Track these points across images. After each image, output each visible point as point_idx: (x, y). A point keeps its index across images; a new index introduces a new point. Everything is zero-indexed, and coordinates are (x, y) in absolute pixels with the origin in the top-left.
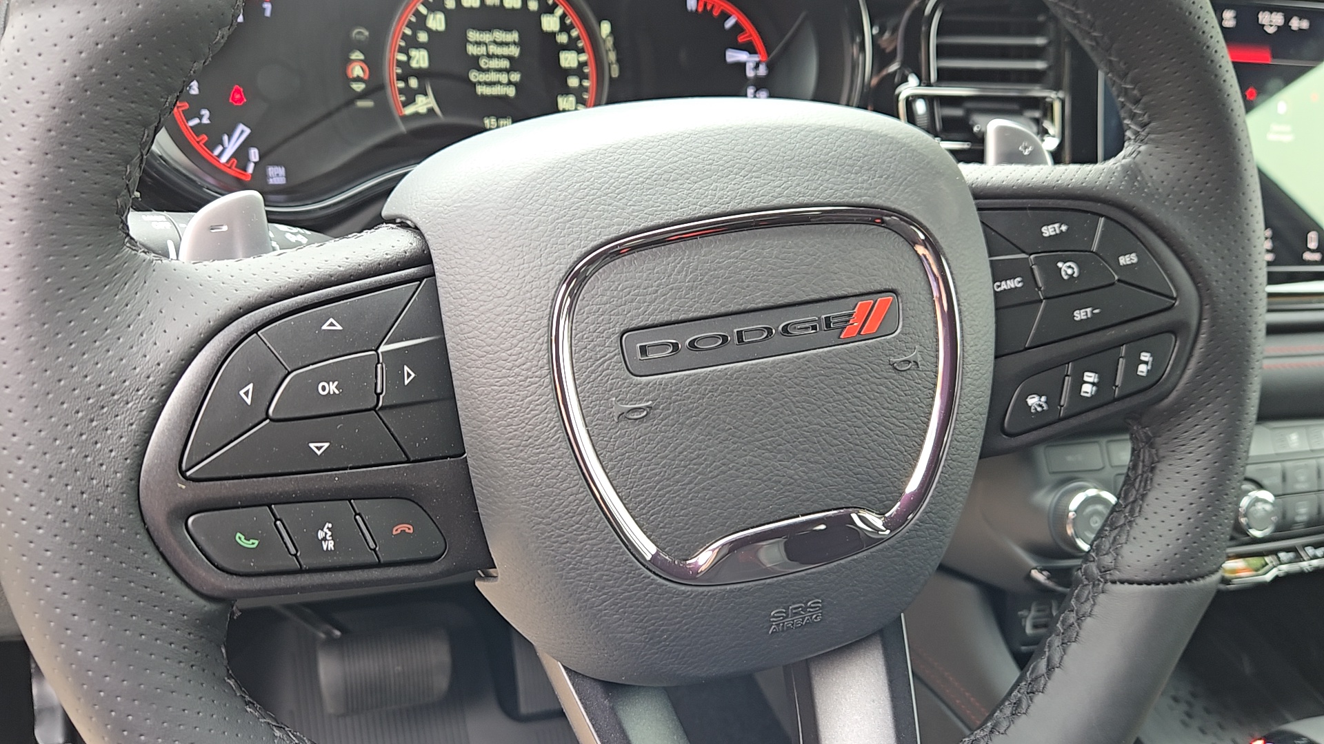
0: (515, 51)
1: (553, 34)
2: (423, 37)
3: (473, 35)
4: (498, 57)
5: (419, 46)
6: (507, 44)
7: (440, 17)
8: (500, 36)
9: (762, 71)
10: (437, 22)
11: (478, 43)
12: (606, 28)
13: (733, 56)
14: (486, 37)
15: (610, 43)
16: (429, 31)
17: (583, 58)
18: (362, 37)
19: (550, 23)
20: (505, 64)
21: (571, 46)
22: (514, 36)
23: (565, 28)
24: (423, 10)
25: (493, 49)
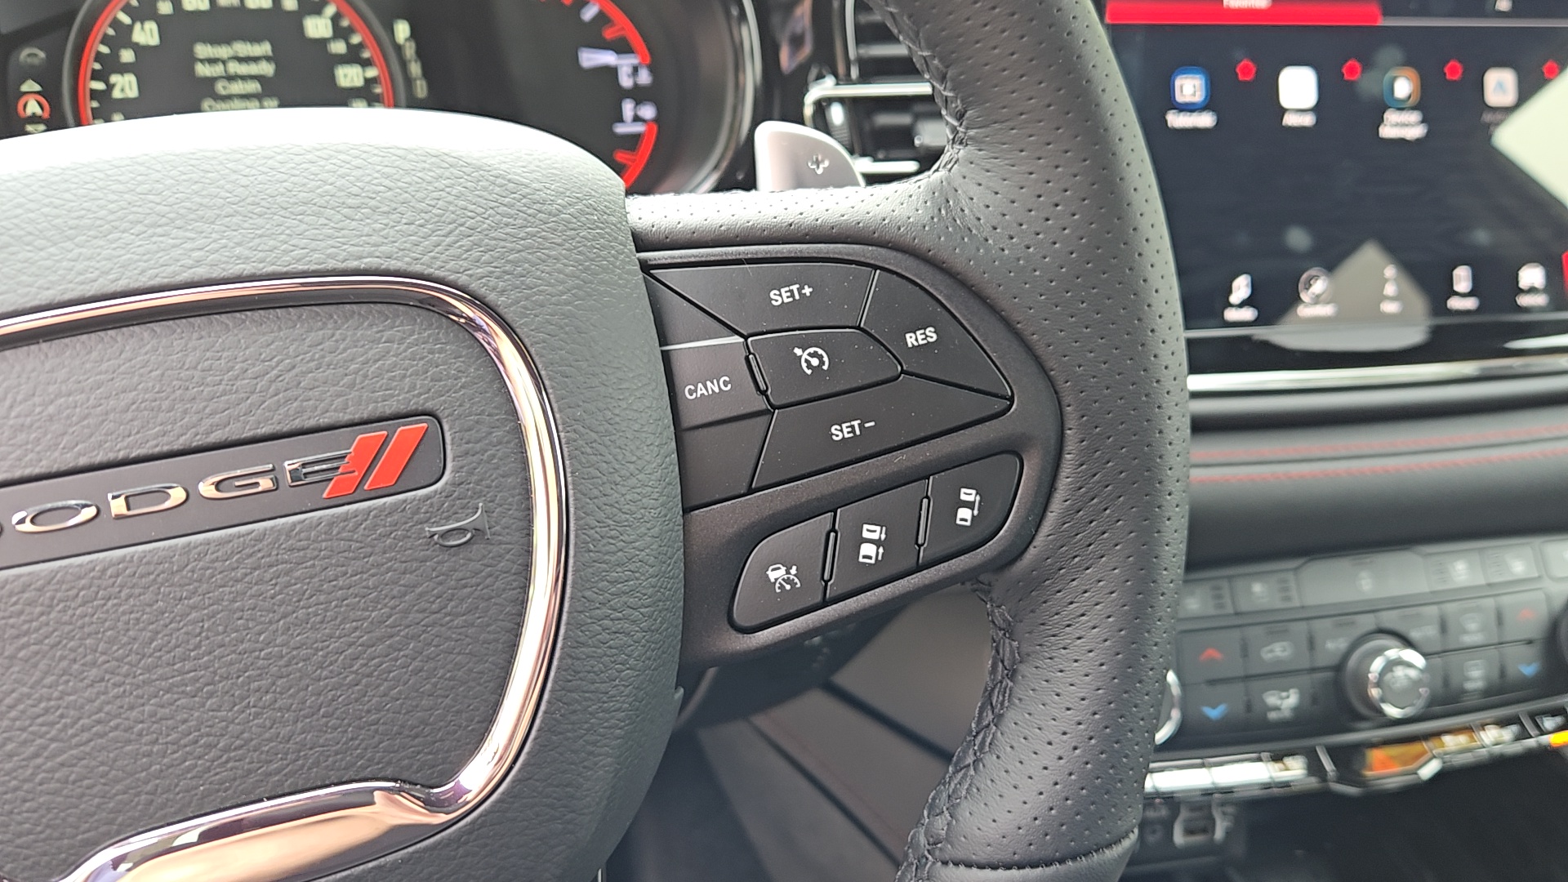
0: (267, 69)
1: (322, 43)
2: (127, 56)
3: (202, 50)
4: (244, 78)
5: (123, 69)
6: (255, 59)
7: (151, 26)
8: (243, 48)
9: (645, 78)
10: (147, 34)
11: (212, 61)
12: (402, 30)
13: (592, 58)
14: (223, 51)
15: (410, 51)
16: (138, 49)
17: (372, 73)
18: (36, 61)
19: (317, 27)
20: (254, 87)
21: (353, 56)
22: (265, 48)
23: (340, 33)
24: (125, 19)
25: (234, 68)
